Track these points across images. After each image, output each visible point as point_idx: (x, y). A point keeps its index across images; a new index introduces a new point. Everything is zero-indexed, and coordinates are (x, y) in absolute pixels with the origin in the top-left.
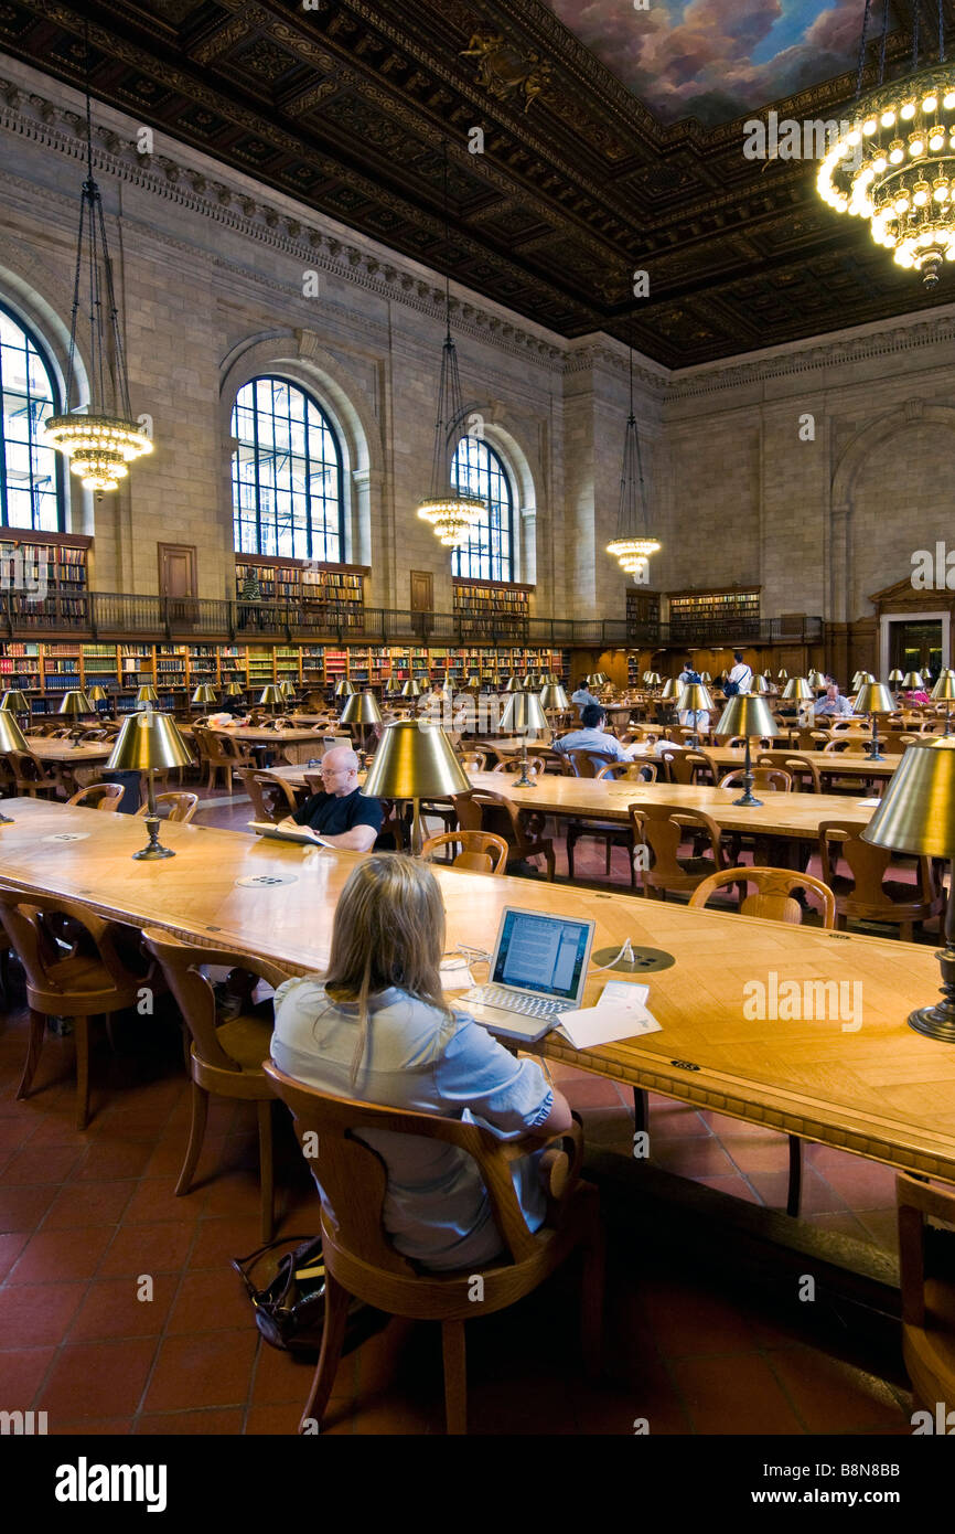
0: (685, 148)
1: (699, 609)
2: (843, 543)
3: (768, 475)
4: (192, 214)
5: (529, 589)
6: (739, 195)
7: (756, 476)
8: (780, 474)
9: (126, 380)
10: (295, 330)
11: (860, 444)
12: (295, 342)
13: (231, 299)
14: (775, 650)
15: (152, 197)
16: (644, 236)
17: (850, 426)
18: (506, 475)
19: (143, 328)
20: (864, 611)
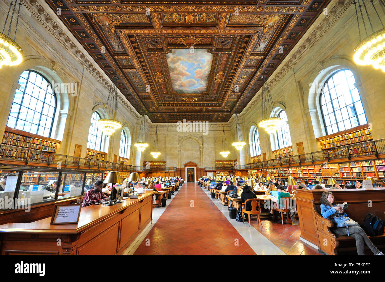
0: (175, 95)
1: (154, 165)
2: (180, 155)
3: (168, 143)
4: (94, 78)
5: (128, 159)
6: (178, 103)
7: (166, 143)
8: (170, 143)
9: (77, 107)
10: (104, 104)
11: (182, 140)
12: (104, 106)
13: (96, 95)
14: (169, 173)
15: (88, 73)
16: (162, 104)
17: (181, 137)
18: (125, 137)
19: (82, 97)
20: (183, 167)
